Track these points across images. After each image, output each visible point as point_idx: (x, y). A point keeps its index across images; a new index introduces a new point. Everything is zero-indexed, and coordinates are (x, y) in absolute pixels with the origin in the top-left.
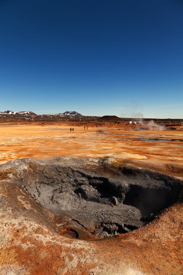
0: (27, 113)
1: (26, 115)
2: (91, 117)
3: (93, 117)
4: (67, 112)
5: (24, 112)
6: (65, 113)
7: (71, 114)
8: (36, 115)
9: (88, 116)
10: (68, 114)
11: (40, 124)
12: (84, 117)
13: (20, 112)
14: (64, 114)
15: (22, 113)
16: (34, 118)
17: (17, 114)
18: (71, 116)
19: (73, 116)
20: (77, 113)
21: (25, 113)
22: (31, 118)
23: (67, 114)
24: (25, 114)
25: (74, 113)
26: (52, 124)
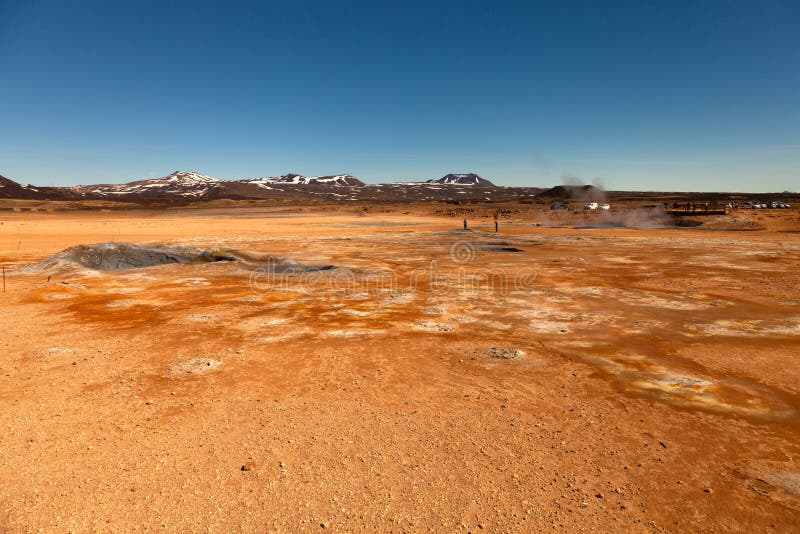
0: (339, 181)
1: (338, 185)
2: (519, 190)
3: (526, 189)
4: (451, 177)
5: (331, 177)
6: (444, 179)
7: (462, 180)
8: (362, 184)
9: (513, 186)
10: (453, 182)
11: (357, 212)
12: (501, 190)
13: (322, 178)
14: (442, 180)
15: (326, 181)
16: (358, 195)
17: (313, 182)
18: (461, 187)
19: (466, 189)
20: (479, 179)
21: (335, 179)
22: (349, 194)
23: (449, 181)
24: (333, 182)
25: (471, 178)
26: (388, 212)
